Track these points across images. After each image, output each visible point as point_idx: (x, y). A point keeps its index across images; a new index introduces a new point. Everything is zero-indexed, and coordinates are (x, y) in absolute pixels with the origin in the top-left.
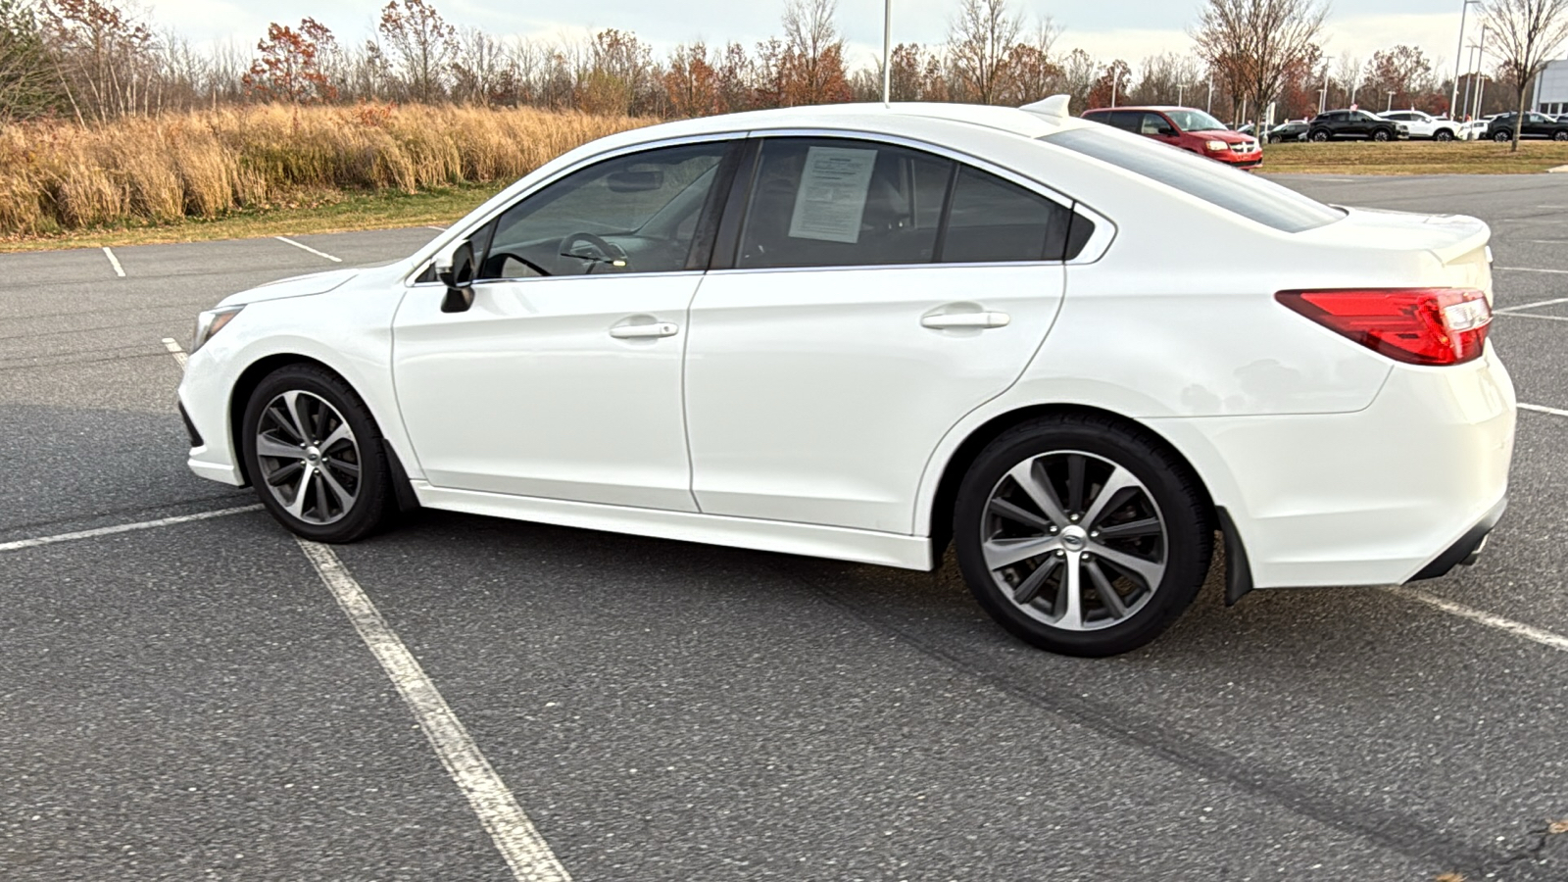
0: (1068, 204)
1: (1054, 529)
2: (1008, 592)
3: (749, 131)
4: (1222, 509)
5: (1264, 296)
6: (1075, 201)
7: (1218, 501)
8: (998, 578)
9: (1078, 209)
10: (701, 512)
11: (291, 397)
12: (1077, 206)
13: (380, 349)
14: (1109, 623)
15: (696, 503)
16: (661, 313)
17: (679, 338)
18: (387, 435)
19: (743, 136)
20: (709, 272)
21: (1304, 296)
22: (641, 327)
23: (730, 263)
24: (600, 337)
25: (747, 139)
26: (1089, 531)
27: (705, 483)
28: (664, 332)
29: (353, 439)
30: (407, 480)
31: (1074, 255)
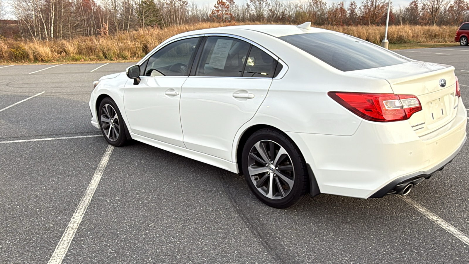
0: (277, 59)
1: (267, 165)
2: (255, 183)
3: (205, 34)
4: (308, 165)
5: (325, 93)
6: (279, 58)
7: (307, 162)
8: (253, 179)
9: (280, 61)
10: (186, 148)
11: (106, 105)
12: (279, 59)
13: (121, 94)
14: (280, 198)
15: (185, 145)
16: (176, 88)
17: (179, 96)
18: (124, 118)
19: (203, 35)
20: (189, 77)
21: (336, 94)
22: (172, 92)
23: (194, 74)
24: (163, 94)
25: (204, 36)
26: (276, 167)
27: (186, 140)
28: (175, 94)
29: (118, 118)
30: (128, 131)
31: (276, 76)
